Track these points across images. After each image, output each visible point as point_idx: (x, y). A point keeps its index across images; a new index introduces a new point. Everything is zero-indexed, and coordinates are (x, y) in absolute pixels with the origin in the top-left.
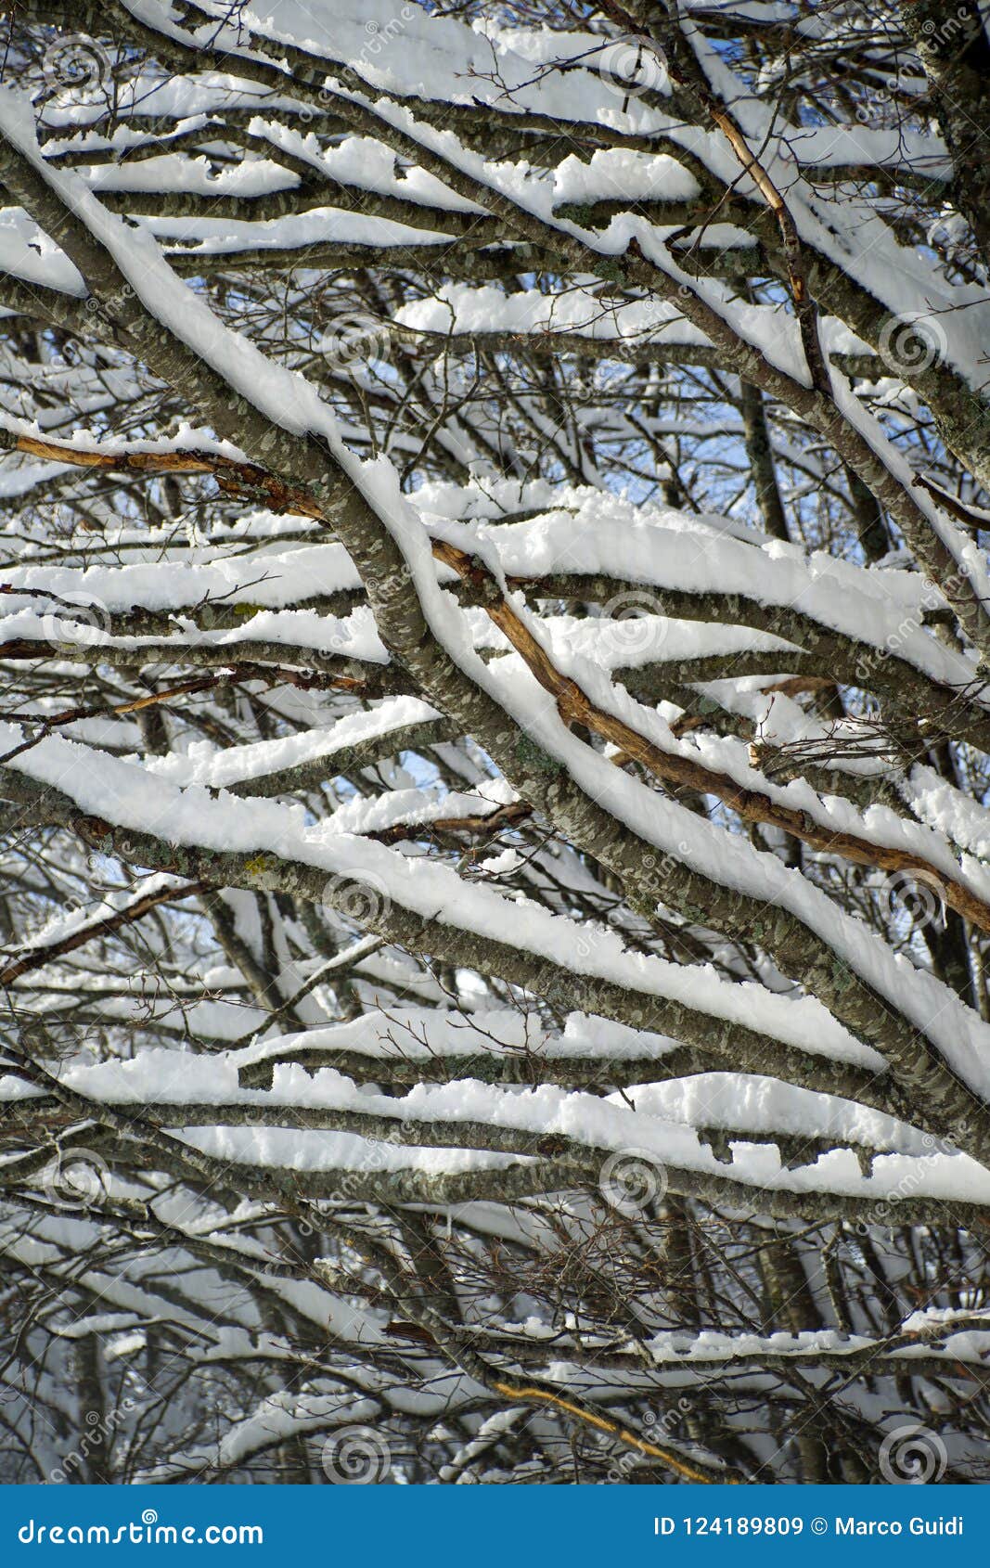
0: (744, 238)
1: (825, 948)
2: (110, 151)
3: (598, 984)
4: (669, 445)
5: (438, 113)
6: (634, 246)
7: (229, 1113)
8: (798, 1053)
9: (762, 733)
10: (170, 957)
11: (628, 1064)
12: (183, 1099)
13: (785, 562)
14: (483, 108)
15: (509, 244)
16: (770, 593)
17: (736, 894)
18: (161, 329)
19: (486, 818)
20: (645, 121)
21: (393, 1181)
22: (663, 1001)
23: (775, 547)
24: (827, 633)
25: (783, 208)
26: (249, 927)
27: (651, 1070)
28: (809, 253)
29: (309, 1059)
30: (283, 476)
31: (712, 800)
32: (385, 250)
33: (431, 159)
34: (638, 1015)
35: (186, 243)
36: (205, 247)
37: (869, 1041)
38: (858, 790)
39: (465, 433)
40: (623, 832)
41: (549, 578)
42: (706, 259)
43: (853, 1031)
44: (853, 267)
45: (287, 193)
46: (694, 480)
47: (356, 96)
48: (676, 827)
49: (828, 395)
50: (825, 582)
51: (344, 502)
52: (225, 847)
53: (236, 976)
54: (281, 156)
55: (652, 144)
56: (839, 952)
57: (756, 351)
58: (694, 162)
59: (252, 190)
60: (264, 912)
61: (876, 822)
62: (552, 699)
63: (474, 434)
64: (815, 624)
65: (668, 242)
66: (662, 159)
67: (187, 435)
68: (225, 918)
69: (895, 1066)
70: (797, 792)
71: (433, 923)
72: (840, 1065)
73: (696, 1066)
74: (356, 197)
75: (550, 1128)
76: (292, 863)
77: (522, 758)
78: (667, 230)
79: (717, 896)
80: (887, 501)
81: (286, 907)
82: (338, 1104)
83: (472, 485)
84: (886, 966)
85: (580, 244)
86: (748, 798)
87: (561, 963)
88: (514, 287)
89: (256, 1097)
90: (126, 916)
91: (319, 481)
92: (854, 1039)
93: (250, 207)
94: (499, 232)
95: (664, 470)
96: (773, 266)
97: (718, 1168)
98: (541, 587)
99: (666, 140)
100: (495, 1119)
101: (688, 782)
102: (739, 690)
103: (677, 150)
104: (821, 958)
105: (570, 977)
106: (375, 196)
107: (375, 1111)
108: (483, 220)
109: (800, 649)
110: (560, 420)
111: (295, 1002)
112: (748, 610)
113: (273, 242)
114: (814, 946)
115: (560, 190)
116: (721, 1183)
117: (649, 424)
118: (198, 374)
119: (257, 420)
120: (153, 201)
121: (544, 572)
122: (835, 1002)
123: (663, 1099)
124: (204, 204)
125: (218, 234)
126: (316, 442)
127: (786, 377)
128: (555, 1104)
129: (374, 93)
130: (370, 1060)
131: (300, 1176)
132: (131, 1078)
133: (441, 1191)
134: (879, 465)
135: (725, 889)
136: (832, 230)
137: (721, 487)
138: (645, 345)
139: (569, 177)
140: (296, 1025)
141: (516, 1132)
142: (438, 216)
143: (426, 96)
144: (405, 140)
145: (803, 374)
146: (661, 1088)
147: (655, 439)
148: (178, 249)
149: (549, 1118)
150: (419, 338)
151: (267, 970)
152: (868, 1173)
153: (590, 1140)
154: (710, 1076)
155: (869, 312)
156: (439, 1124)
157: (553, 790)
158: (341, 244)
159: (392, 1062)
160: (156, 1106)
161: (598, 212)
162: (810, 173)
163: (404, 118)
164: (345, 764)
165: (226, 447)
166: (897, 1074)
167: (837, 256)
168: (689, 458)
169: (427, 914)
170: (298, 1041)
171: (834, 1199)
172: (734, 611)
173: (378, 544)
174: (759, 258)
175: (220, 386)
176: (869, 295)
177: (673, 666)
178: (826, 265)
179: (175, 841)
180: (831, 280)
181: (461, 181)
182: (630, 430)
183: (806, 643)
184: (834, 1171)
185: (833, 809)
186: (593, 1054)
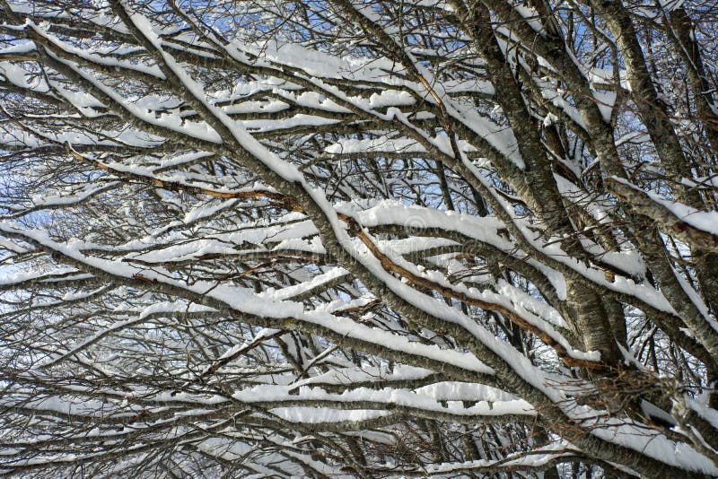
0: (432, 115)
1: (473, 336)
2: (230, 101)
3: (401, 353)
4: (416, 189)
5: (332, 82)
6: (395, 117)
7: (286, 403)
8: (467, 370)
9: (450, 272)
10: (269, 362)
11: (414, 381)
12: (271, 400)
13: (453, 216)
14: (345, 80)
15: (357, 122)
16: (448, 227)
17: (443, 321)
18: (247, 151)
19: (364, 307)
20: (397, 81)
21: (342, 425)
22: (422, 357)
23: (449, 213)
24: (467, 238)
25: (442, 103)
26: (292, 350)
27: (422, 382)
28: (451, 119)
29: (311, 385)
30: (288, 196)
31: (434, 291)
32: (318, 127)
33: (329, 95)
34: (415, 362)
35: (256, 129)
36: (262, 130)
37: (489, 365)
38: (481, 287)
39: (350, 188)
40: (405, 303)
41: (377, 227)
42: (420, 123)
43: (484, 362)
44: (466, 122)
45: (286, 110)
46: (425, 200)
47: (305, 77)
48: (422, 300)
49: (461, 160)
50: (465, 222)
51: (308, 203)
52: (279, 317)
53: (290, 366)
54: (283, 99)
55: (400, 88)
56: (477, 337)
57: (437, 148)
58: (413, 93)
59: (274, 110)
60: (297, 344)
61: (486, 295)
62: (379, 261)
63: (353, 188)
64: (463, 236)
65: (408, 117)
66: (404, 92)
67: (258, 186)
68: (284, 347)
69: (498, 372)
70: (460, 287)
71: (347, 337)
72: (480, 373)
73: (436, 380)
74: (308, 110)
75: (389, 401)
76: (300, 321)
77: (371, 281)
78: (407, 114)
79: (437, 321)
80: (482, 192)
81: (305, 343)
82: (321, 398)
83: (352, 201)
84: (493, 342)
85: (378, 118)
86: (444, 289)
87: (388, 347)
88: (361, 138)
89: (294, 397)
90: (251, 347)
91: (300, 196)
92: (484, 365)
93: (274, 115)
94: (354, 118)
95: (415, 196)
96: (441, 123)
97: (444, 410)
98: (375, 230)
99: (404, 86)
100: (371, 399)
101: (426, 286)
102: (442, 259)
103: (408, 89)
104: (472, 339)
105: (392, 351)
106: (313, 109)
107: (333, 400)
108: (348, 114)
109: (459, 244)
110: (381, 182)
111: (307, 370)
112: (442, 233)
113: (284, 127)
114: (469, 335)
115: (371, 104)
116: (445, 414)
117: (409, 182)
118: (259, 165)
119: (279, 179)
120: (243, 116)
121: (376, 224)
122: (477, 353)
123: (426, 392)
124: (260, 116)
125: (265, 125)
126: (298, 184)
127: (447, 155)
128: (390, 393)
129: (311, 77)
130: (332, 385)
131: (312, 425)
132: (254, 394)
133: (358, 427)
134: (478, 181)
135: (439, 319)
136: (458, 111)
137: (434, 201)
138: (404, 153)
139: (374, 100)
140: (307, 376)
141: (378, 403)
142: (334, 114)
143: (327, 77)
144: (321, 90)
145: (452, 154)
146: (426, 388)
147: (412, 187)
148: (253, 131)
149: (389, 397)
150: (333, 156)
151: (299, 363)
152: (491, 407)
153: (402, 404)
154: (441, 383)
155: (472, 136)
156: (354, 402)
157: (382, 291)
158: (304, 126)
159: (338, 386)
160: (263, 402)
161: (384, 110)
162: (450, 95)
163: (320, 83)
164: (317, 292)
165: (270, 188)
166: (498, 375)
167: (461, 119)
168: (423, 193)
169: (345, 334)
170: (308, 381)
171: (481, 417)
172: (437, 233)
173: (320, 215)
174: (436, 121)
175: (266, 168)
176: (472, 131)
177: (420, 252)
178: (457, 122)
179: (262, 316)
180: (460, 126)
181: (339, 101)
182: (404, 184)
183: (461, 242)
184: (481, 408)
185: (472, 292)
186: (403, 379)
